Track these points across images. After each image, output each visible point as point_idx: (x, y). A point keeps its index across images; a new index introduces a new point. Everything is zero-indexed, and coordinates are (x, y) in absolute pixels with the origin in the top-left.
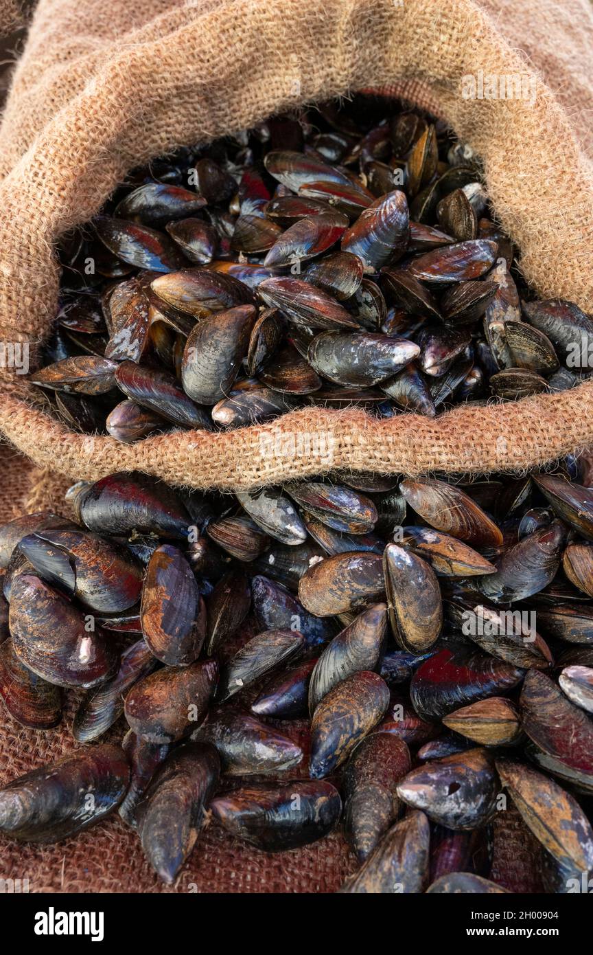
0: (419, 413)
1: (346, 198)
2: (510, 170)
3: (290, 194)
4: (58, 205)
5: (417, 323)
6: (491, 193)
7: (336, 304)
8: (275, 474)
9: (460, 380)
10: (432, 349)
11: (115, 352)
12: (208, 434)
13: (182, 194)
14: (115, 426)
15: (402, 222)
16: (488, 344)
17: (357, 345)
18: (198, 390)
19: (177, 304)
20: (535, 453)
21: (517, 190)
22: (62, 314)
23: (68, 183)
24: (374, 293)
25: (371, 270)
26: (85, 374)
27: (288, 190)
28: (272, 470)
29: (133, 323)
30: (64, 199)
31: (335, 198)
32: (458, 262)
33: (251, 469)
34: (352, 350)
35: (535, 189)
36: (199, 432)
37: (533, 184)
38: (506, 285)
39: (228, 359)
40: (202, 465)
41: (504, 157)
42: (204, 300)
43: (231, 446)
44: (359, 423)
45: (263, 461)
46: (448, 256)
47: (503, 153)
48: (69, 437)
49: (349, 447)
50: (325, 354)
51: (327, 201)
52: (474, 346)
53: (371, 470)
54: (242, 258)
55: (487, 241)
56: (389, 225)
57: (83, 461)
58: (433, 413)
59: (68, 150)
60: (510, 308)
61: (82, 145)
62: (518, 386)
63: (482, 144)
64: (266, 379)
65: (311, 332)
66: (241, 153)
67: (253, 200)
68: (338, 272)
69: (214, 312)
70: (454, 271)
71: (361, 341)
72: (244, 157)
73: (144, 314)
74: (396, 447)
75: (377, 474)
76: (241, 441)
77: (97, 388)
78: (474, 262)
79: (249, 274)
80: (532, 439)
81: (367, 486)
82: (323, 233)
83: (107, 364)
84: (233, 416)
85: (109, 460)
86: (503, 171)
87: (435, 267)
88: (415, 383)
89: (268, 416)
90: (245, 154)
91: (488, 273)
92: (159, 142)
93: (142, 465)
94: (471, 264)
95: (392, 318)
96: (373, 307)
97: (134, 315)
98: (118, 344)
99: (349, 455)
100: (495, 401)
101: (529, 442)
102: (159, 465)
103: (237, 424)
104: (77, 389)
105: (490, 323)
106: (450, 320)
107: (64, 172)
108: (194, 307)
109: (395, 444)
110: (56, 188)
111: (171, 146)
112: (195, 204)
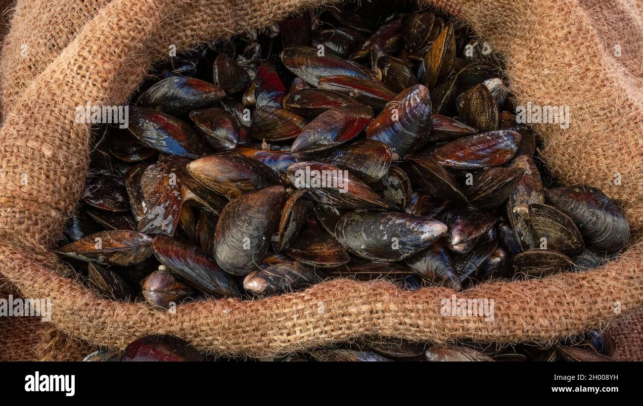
0: (445, 286)
1: (367, 91)
2: (534, 67)
3: (308, 87)
4: (101, 95)
5: (440, 206)
6: (514, 87)
7: (365, 186)
8: (305, 339)
9: (485, 258)
10: (459, 227)
11: (148, 226)
12: (240, 301)
13: (203, 86)
14: (155, 291)
15: (426, 113)
16: (510, 227)
17: (385, 224)
18: (230, 261)
19: (211, 184)
20: (561, 324)
21: (541, 86)
22: (88, 194)
23: (109, 76)
24: (400, 178)
25: (395, 156)
26: (122, 246)
27: (305, 83)
28: (302, 335)
29: (166, 201)
30: (106, 89)
31: (356, 91)
32: (482, 150)
33: (282, 334)
34: (381, 228)
35: (558, 84)
36: (230, 300)
37: (558, 81)
38: (530, 172)
39: (261, 233)
40: (235, 330)
41: (528, 55)
42: (237, 181)
43: (265, 312)
44: (391, 291)
45: (294, 326)
46: (473, 145)
47: (526, 52)
48: (103, 302)
49: (380, 314)
50: (352, 230)
51: (348, 93)
52: (497, 228)
53: (399, 337)
54: (264, 145)
55: (510, 131)
56: (414, 115)
57: (116, 325)
58: (458, 287)
59: (110, 46)
60: (534, 193)
61: (122, 42)
62: (543, 264)
63: (503, 42)
64: (295, 254)
65: (338, 212)
66: (249, 47)
67: (269, 92)
68: (366, 158)
69: (245, 192)
70: (478, 158)
71: (390, 220)
72: (252, 51)
73: (176, 193)
74: (426, 314)
75: (405, 341)
76: (275, 307)
77: (131, 259)
78: (498, 150)
79: (275, 159)
80: (558, 311)
81: (396, 351)
82: (349, 123)
83: (142, 237)
84: (265, 285)
85: (143, 323)
86: (527, 68)
87: (460, 154)
88: (442, 259)
89: (299, 286)
90: (254, 48)
91: (510, 162)
92: (184, 38)
93: (176, 328)
94: (494, 152)
95: (415, 201)
96: (400, 190)
97: (167, 194)
98: (152, 220)
99: (380, 321)
100: (521, 277)
101: (555, 314)
102: (193, 328)
103: (268, 292)
104: (112, 259)
105: (513, 207)
106: (474, 203)
107: (107, 66)
108: (226, 187)
109: (425, 311)
110: (99, 80)
111: (194, 42)
112: (216, 95)
